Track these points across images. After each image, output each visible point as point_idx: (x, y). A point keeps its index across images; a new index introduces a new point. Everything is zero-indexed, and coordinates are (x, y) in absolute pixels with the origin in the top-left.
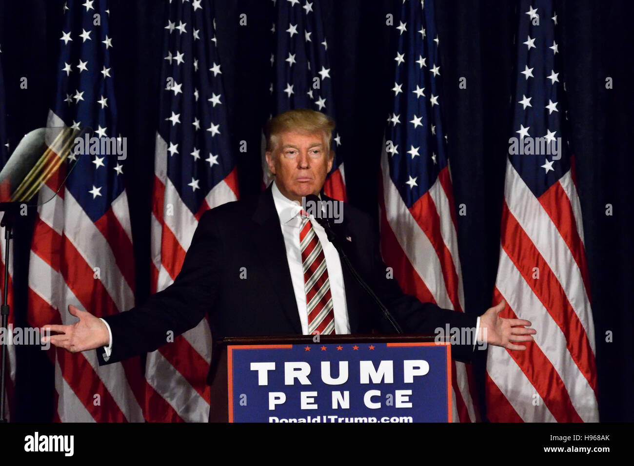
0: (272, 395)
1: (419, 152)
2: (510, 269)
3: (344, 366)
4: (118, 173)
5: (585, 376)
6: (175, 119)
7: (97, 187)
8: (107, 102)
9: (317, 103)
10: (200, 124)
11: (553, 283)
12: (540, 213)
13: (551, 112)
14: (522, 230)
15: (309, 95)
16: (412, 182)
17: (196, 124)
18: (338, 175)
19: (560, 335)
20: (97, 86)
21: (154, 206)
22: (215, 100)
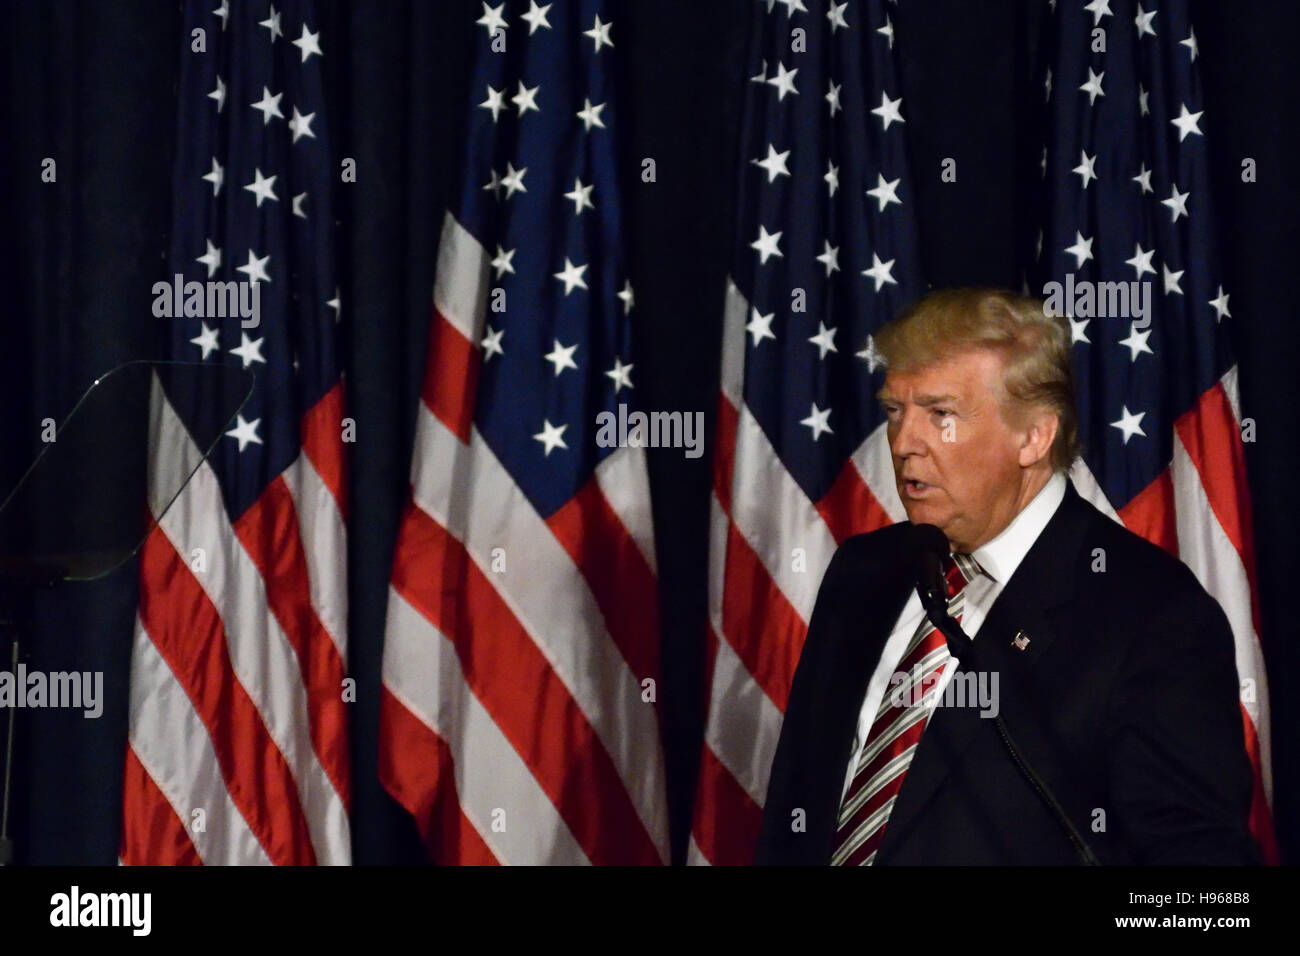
4: (618, 386)
6: (767, 245)
7: (556, 425)
8: (593, 196)
9: (1168, 202)
10: (840, 259)
15: (1139, 185)
17: (829, 258)
18: (1219, 397)
20: (565, 152)
21: (718, 477)
22: (885, 193)
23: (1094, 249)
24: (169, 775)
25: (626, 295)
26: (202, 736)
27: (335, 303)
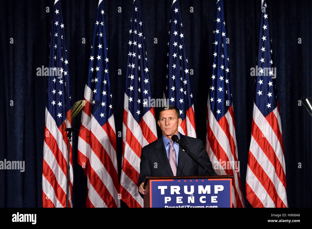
0: (166, 198)
1: (221, 100)
2: (255, 144)
3: (192, 187)
4: (110, 108)
5: (282, 182)
6: (131, 88)
7: (103, 113)
8: (107, 82)
9: (184, 82)
10: (141, 90)
11: (270, 149)
12: (266, 123)
13: (270, 86)
14: (259, 129)
15: (181, 80)
16: (219, 112)
17: (139, 90)
18: (191, 108)
19: (273, 168)
20: (103, 76)
21: (124, 120)
22: (146, 81)
23: (175, 88)
24: (49, 162)
25: (111, 96)
26: (54, 157)
27: (70, 98)
